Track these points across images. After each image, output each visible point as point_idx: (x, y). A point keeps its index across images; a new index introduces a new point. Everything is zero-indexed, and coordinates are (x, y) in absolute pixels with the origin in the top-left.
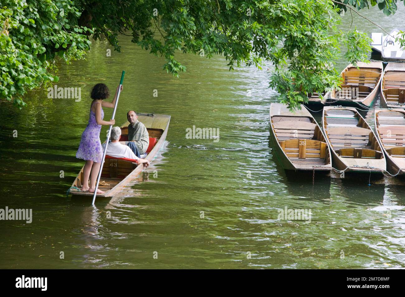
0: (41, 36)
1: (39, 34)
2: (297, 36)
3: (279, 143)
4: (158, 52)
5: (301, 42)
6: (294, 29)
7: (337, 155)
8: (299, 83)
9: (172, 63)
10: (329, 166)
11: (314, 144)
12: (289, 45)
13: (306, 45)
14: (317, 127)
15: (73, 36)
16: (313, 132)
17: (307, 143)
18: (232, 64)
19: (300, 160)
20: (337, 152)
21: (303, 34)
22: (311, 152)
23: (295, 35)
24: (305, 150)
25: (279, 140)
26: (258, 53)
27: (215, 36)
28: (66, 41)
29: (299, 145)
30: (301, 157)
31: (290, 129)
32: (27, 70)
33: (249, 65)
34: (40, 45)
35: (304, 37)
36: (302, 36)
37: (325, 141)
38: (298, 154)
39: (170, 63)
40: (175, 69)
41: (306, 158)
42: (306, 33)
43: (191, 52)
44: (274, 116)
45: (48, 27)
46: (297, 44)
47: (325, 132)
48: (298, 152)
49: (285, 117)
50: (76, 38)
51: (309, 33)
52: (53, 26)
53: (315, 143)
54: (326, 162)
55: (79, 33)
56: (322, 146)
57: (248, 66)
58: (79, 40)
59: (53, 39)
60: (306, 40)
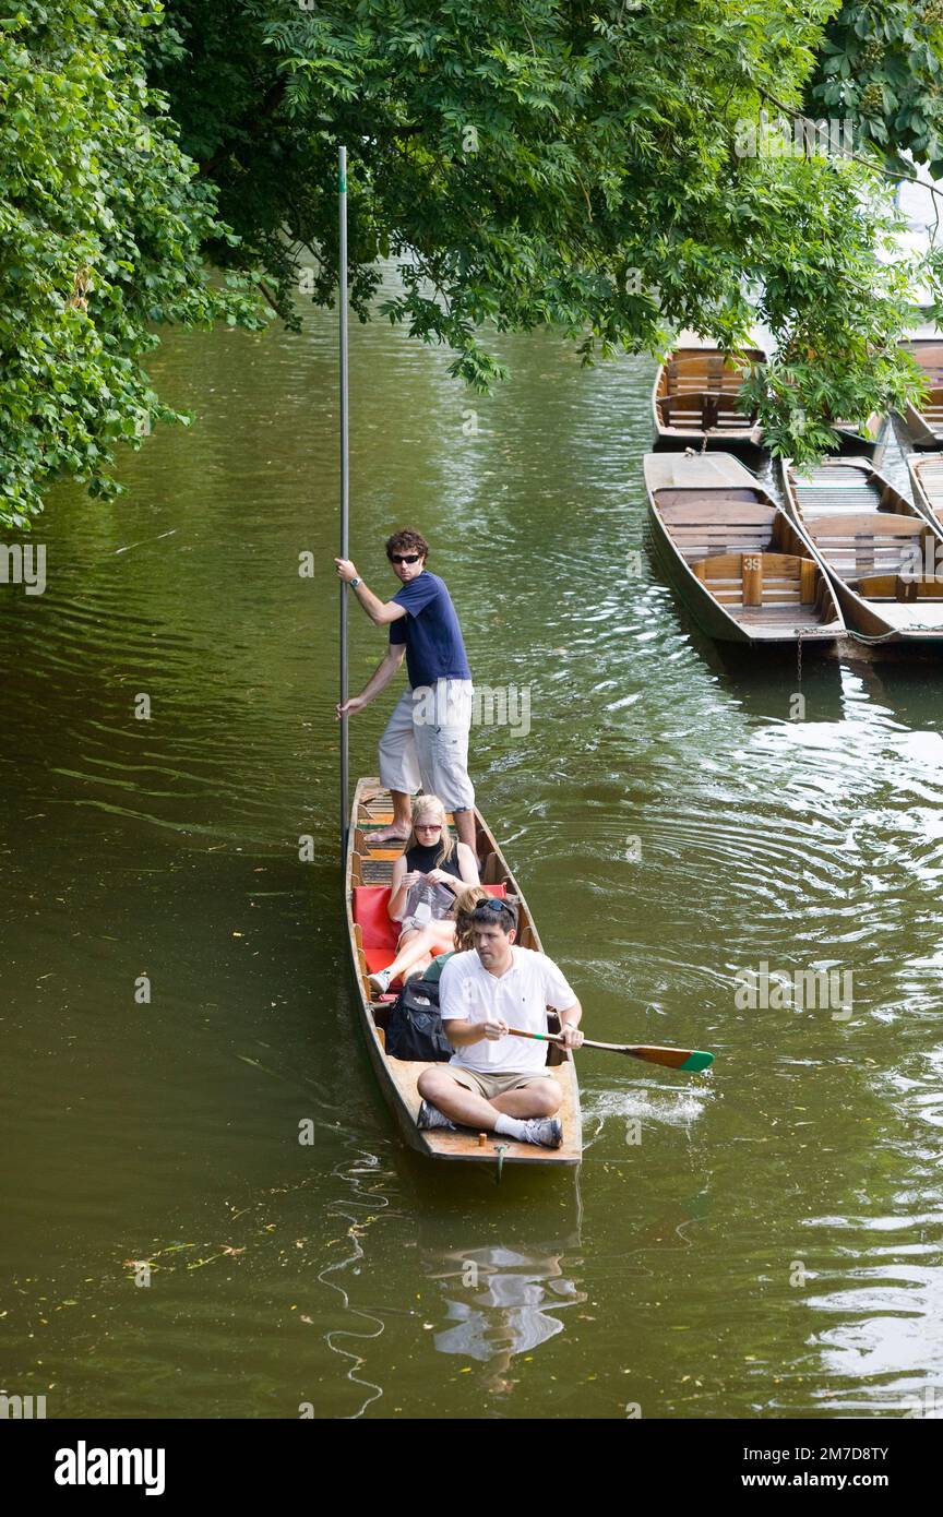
0: (140, 306)
1: (136, 300)
2: (801, 272)
3: (690, 566)
4: (432, 332)
5: (811, 286)
6: (792, 251)
7: (853, 594)
8: (819, 395)
9: (474, 357)
10: (838, 627)
11: (784, 566)
12: (778, 296)
13: (825, 292)
14: (780, 517)
15: (226, 299)
16: (768, 530)
17: (763, 563)
18: (589, 351)
19: (749, 611)
20: (853, 586)
21: (813, 265)
22: (776, 588)
23: (796, 268)
24: (761, 581)
25: (691, 557)
26: (676, 320)
27: (578, 280)
28: (209, 312)
29: (742, 570)
30: (750, 601)
31: (708, 525)
32: (122, 400)
33: (636, 352)
34: (141, 328)
35: (817, 272)
36: (813, 271)
37: (809, 556)
38: (740, 593)
39: (471, 360)
40: (484, 374)
41: (764, 605)
42: (822, 262)
43: (521, 328)
44: (658, 491)
45: (161, 280)
46: (800, 292)
47: (802, 527)
48: (741, 587)
49: (688, 493)
50: (233, 306)
51: (830, 262)
52: (171, 276)
53: (784, 563)
54: (826, 616)
55: (239, 289)
56: (805, 569)
57: (632, 354)
58: (244, 307)
59: (174, 311)
60: (821, 281)
